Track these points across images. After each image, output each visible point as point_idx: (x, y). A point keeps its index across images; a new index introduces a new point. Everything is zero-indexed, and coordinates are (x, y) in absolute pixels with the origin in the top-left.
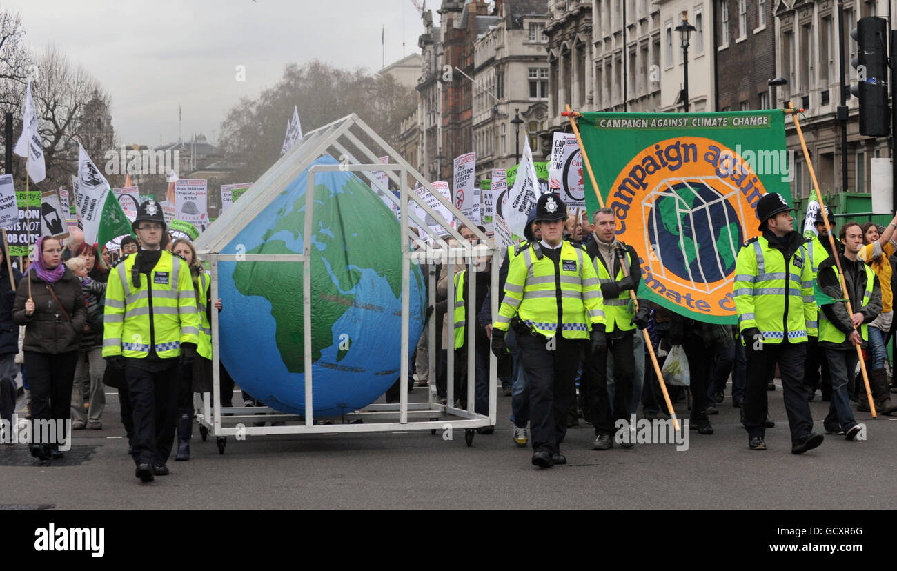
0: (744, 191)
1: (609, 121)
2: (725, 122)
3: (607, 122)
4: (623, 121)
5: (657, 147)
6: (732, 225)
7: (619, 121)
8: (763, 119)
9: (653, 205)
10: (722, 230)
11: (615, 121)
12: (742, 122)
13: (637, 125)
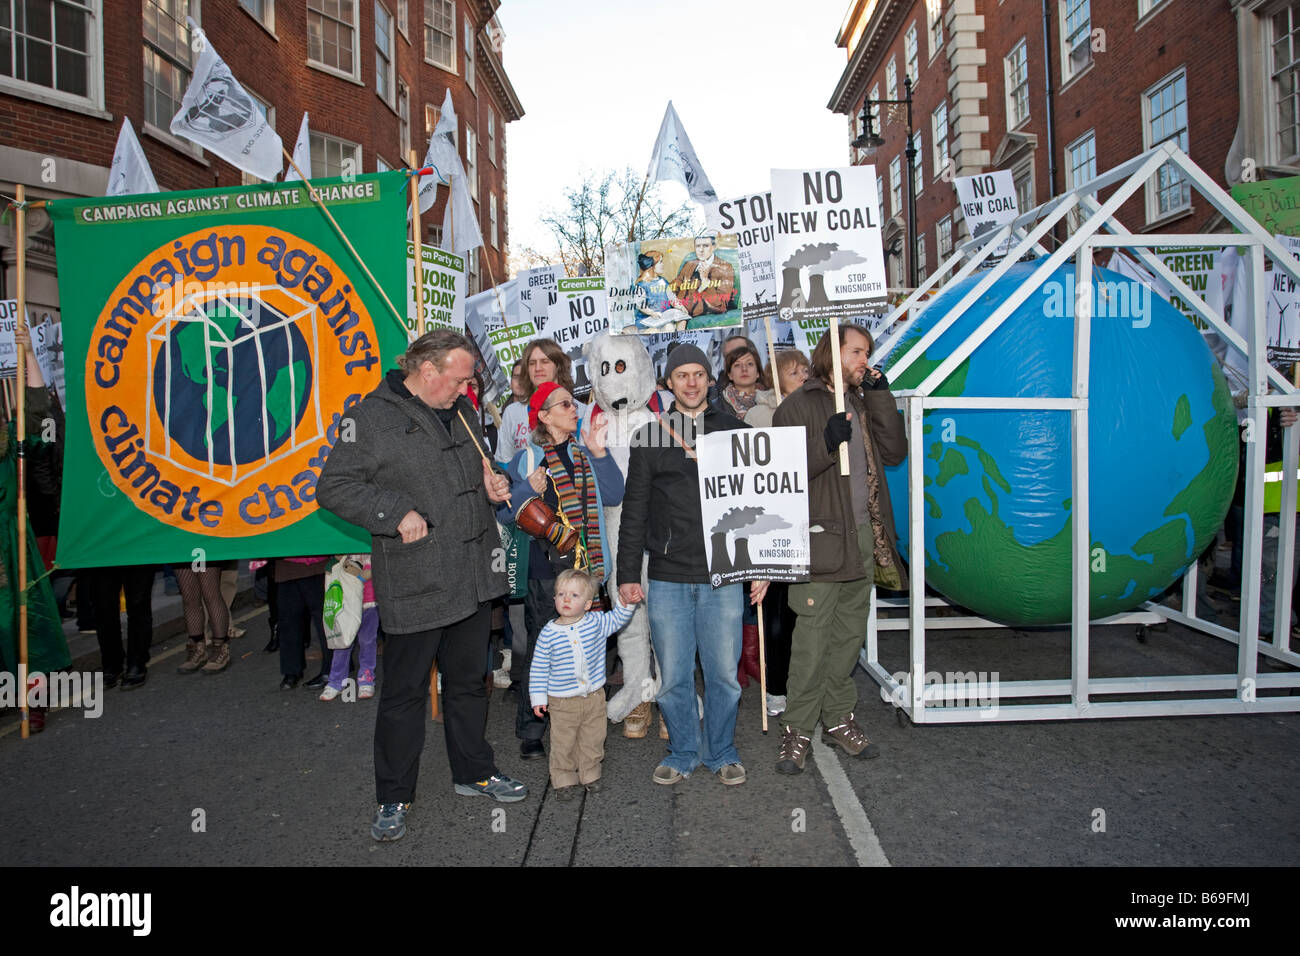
0: (324, 308)
1: (97, 211)
2: (294, 196)
3: (93, 212)
4: (119, 208)
5: (178, 245)
6: (298, 363)
7: (113, 209)
8: (364, 188)
9: (167, 338)
10: (280, 372)
11: (106, 210)
12: (327, 194)
13: (143, 213)
